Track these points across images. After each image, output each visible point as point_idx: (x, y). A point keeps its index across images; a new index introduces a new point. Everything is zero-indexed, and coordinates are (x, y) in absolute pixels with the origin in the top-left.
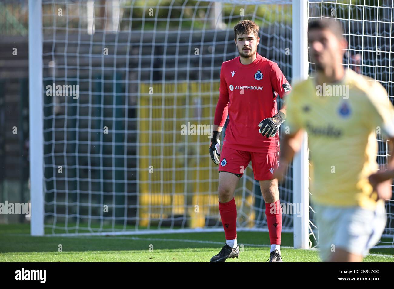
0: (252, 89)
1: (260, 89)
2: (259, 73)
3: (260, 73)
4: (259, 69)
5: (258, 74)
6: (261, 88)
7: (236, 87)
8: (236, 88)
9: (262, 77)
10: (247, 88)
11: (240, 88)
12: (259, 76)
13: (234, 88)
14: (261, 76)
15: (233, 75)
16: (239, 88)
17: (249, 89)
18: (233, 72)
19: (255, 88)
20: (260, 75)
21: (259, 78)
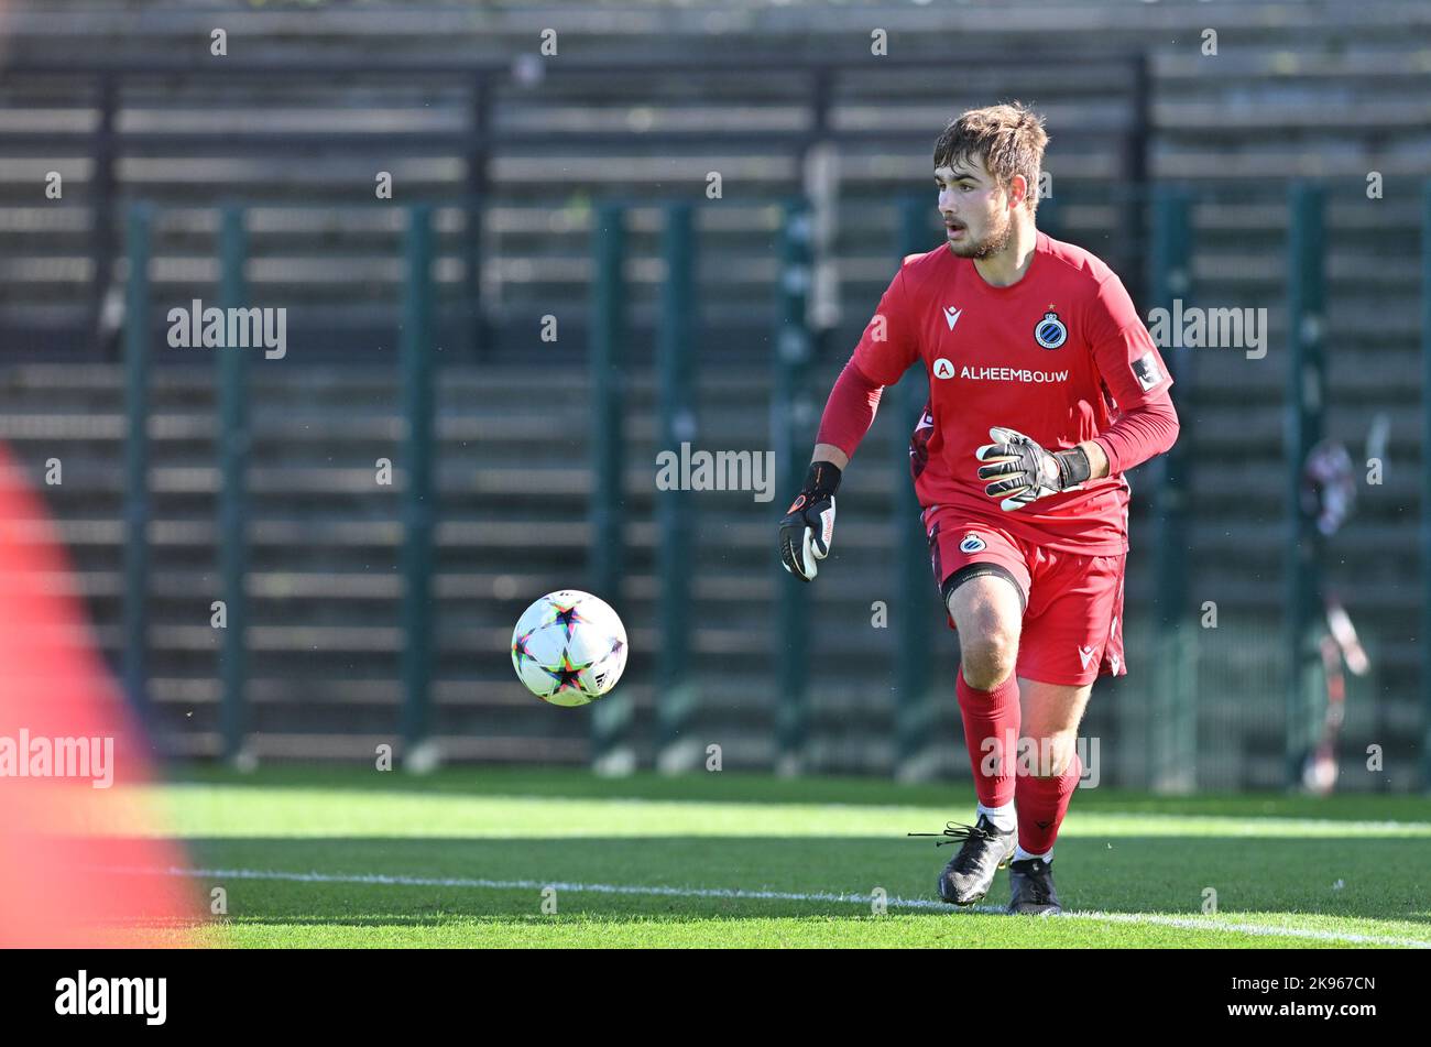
0: (1028, 378)
1: (1059, 380)
2: (1051, 320)
3: (1056, 322)
4: (1052, 306)
5: (1049, 326)
6: (1063, 377)
7: (965, 368)
8: (965, 372)
9: (1063, 338)
10: (1009, 376)
11: (982, 374)
12: (1051, 333)
13: (958, 371)
14: (1059, 335)
15: (952, 321)
16: (977, 374)
17: (1017, 378)
18: (952, 309)
19: (1039, 377)
20: (1056, 328)
21: (1052, 341)
